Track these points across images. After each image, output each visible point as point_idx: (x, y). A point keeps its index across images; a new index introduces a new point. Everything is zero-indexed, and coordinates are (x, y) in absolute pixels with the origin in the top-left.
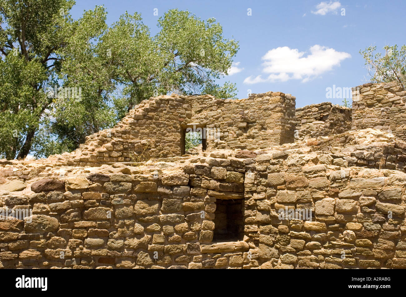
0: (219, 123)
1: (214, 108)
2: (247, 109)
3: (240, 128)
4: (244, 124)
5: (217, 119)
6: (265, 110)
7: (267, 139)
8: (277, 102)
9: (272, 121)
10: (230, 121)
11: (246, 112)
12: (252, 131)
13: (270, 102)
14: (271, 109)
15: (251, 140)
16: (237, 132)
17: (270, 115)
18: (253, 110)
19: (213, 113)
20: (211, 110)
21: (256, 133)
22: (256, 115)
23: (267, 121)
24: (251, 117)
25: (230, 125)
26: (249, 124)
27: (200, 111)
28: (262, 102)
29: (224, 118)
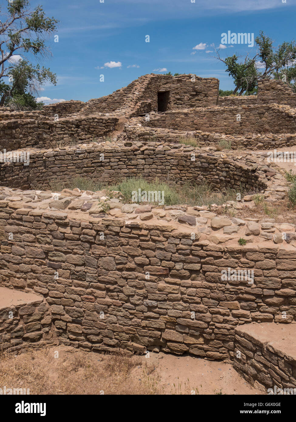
0: (178, 91)
1: (175, 83)
2: (196, 85)
3: (191, 95)
4: (195, 93)
5: (177, 89)
6: (208, 87)
7: (209, 102)
8: (215, 83)
9: (212, 93)
10: (185, 91)
11: (196, 87)
12: (199, 97)
13: (211, 83)
14: (212, 87)
15: (198, 101)
16: (190, 97)
17: (211, 90)
18: (201, 86)
19: (174, 86)
20: (173, 84)
21: (202, 98)
22: (203, 89)
23: (209, 93)
24: (199, 90)
25: (185, 93)
26: (198, 93)
27: (165, 84)
28: (206, 83)
29: (181, 89)
